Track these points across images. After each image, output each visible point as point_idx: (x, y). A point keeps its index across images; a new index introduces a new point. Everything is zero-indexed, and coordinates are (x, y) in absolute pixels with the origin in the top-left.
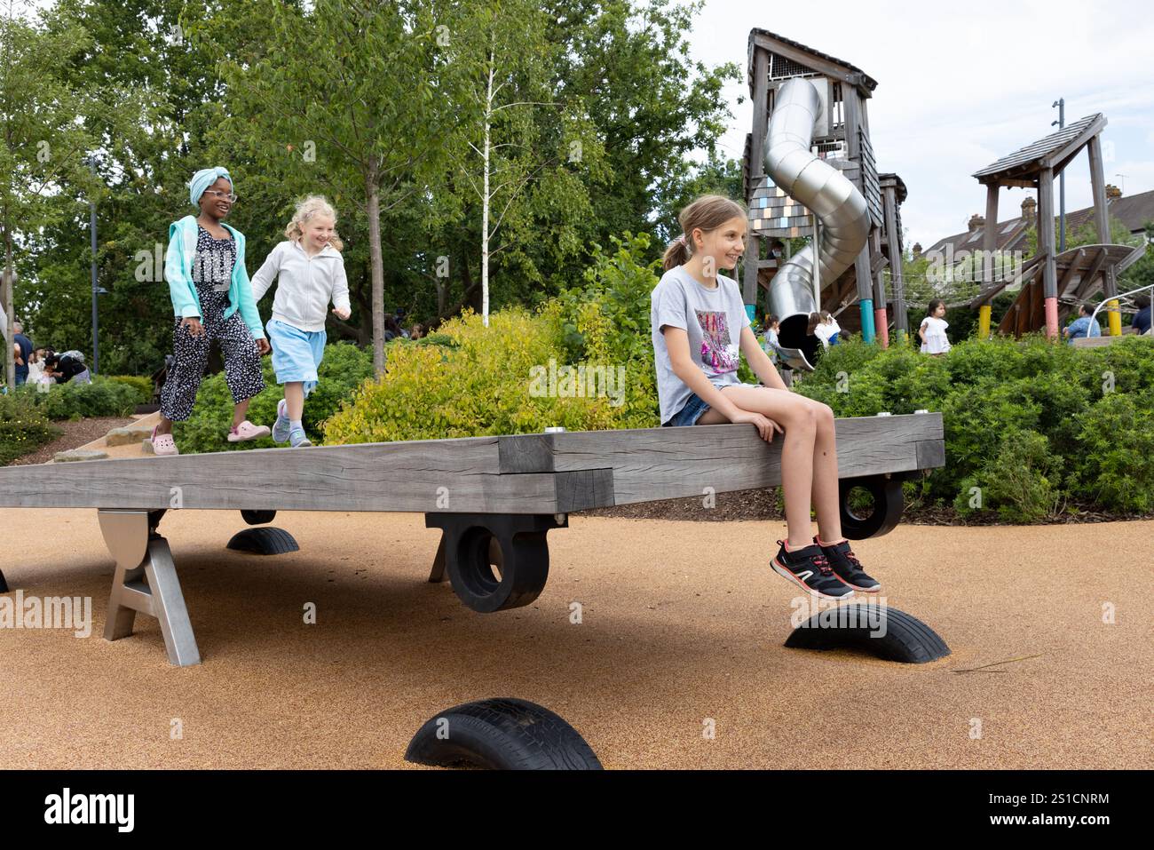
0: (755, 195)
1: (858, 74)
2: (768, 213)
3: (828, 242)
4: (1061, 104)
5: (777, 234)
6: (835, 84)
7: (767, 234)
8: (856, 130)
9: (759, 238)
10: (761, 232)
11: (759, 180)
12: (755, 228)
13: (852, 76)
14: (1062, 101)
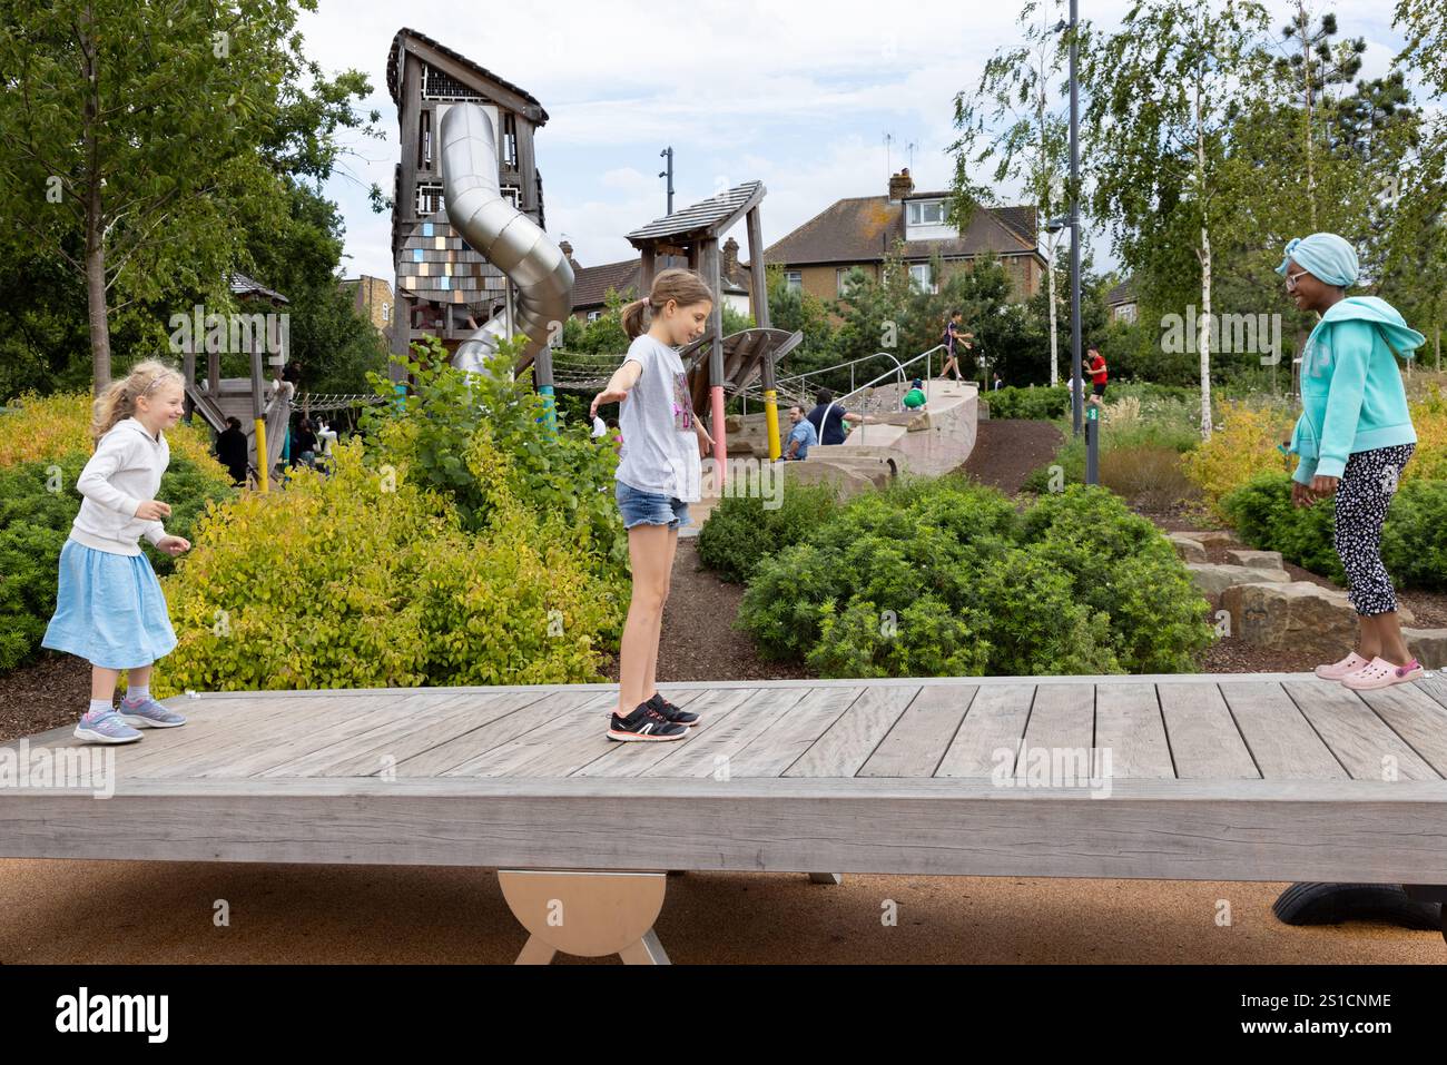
0: (408, 244)
1: (536, 108)
2: (424, 270)
3: (525, 316)
4: (669, 154)
5: (436, 297)
6: (507, 115)
7: (424, 296)
8: (534, 176)
9: (414, 300)
10: (416, 294)
11: (412, 226)
12: (408, 287)
13: (530, 109)
14: (670, 150)
